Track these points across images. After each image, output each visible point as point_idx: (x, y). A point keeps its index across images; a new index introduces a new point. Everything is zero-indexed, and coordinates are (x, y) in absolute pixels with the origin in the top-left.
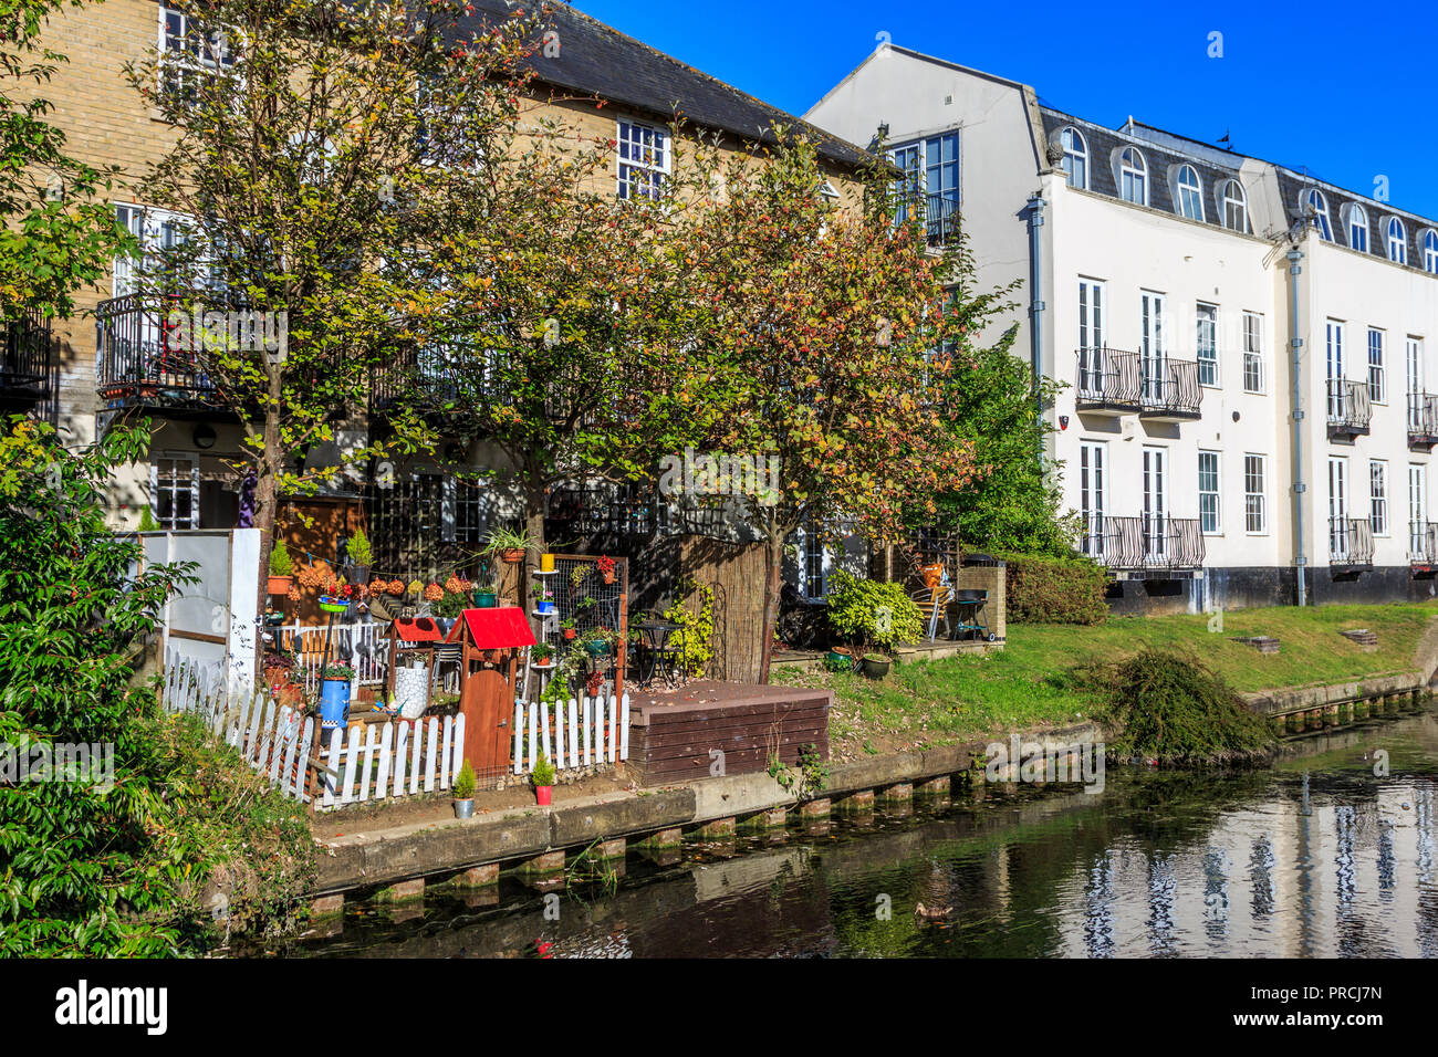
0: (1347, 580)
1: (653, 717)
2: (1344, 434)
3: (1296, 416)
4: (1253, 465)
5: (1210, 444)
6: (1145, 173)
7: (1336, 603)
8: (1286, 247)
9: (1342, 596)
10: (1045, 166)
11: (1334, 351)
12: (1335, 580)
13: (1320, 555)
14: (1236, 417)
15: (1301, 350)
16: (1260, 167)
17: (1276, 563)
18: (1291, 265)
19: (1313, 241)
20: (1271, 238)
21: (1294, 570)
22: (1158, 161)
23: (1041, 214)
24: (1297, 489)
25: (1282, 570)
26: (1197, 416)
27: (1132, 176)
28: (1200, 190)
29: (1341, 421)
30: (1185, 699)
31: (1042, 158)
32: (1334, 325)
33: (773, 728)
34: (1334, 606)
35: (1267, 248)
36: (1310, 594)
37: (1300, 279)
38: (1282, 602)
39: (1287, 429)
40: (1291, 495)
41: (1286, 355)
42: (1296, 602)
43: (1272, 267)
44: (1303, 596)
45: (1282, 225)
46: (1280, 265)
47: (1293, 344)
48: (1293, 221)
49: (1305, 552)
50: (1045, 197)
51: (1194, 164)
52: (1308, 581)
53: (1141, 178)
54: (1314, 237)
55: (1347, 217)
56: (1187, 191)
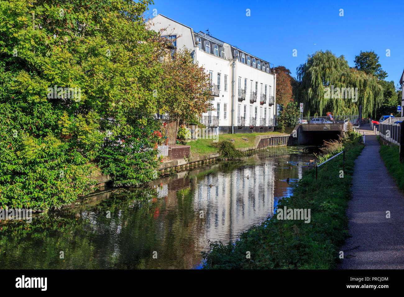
0: (240, 129)
1: (172, 149)
2: (241, 100)
3: (233, 96)
4: (225, 105)
5: (219, 101)
6: (210, 46)
7: (238, 133)
8: (232, 62)
9: (239, 132)
10: (195, 46)
11: (240, 84)
12: (239, 129)
13: (236, 124)
14: (223, 96)
15: (234, 83)
16: (227, 45)
17: (228, 125)
18: (233, 66)
19: (237, 62)
20: (229, 60)
21: (231, 127)
22: (212, 43)
23: (194, 55)
24: (232, 111)
25: (229, 127)
26: (218, 96)
27: (208, 46)
28: (218, 50)
29: (241, 97)
30: (231, 149)
31: (195, 43)
32: (240, 78)
33: (184, 152)
34: (238, 134)
35: (228, 62)
36: (234, 131)
37: (235, 69)
38: (229, 133)
39: (231, 99)
40: (231, 112)
41: (231, 84)
42: (232, 133)
43: (229, 66)
44: (233, 132)
45: (231, 58)
46: (231, 65)
47: (233, 82)
48: (234, 57)
49: (234, 123)
50: (195, 51)
51: (217, 44)
52: (234, 129)
53: (209, 47)
54: (237, 60)
55: (241, 56)
56: (216, 50)
